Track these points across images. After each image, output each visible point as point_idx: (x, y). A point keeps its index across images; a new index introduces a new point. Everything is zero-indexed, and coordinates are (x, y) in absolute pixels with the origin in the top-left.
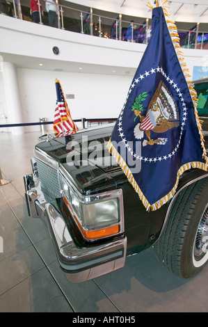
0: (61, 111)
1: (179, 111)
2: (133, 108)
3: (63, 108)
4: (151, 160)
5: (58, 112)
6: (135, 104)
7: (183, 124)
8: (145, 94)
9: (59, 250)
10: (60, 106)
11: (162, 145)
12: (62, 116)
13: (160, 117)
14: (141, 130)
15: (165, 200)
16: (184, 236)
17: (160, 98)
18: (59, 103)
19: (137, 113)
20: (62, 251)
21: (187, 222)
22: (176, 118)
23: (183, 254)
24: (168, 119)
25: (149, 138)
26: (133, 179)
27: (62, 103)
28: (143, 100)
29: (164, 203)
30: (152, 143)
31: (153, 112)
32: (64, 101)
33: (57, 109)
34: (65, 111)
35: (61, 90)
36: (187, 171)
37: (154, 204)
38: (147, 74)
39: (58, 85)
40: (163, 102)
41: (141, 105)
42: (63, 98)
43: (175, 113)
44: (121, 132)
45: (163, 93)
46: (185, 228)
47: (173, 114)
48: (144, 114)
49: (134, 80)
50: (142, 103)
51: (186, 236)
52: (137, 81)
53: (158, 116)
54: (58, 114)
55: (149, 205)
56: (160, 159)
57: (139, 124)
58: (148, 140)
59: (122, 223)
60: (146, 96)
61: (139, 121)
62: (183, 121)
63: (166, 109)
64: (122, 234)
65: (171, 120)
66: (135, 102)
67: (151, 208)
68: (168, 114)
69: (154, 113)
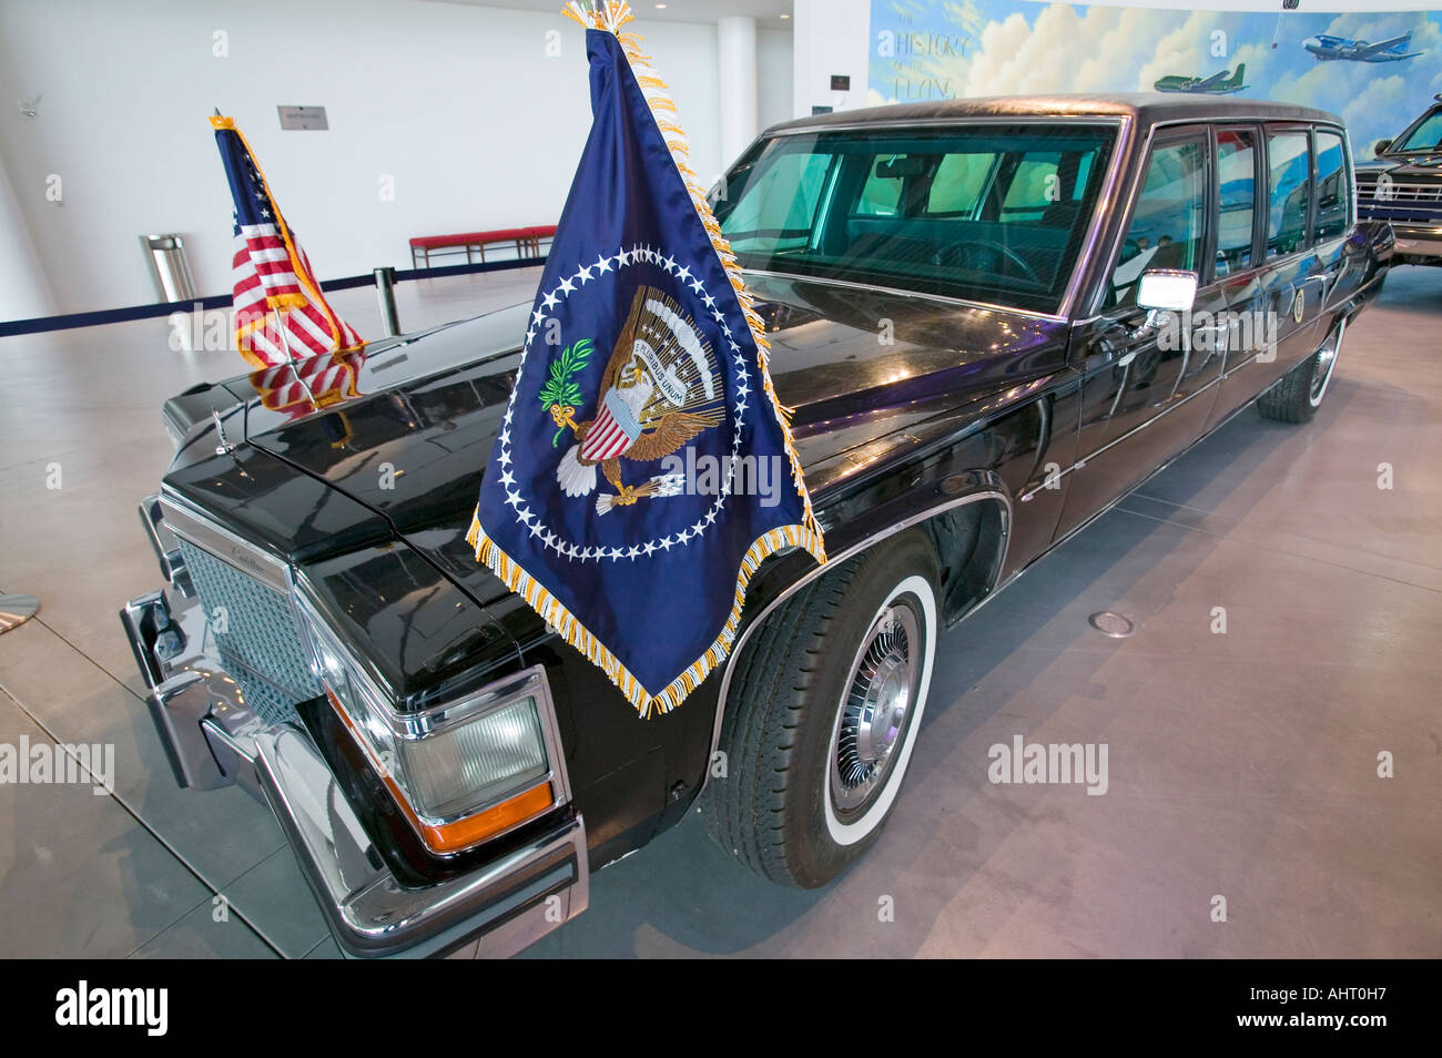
0: (267, 268)
1: (723, 369)
2: (547, 398)
3: (272, 255)
4: (633, 552)
5: (247, 270)
6: (550, 385)
7: (741, 407)
8: (583, 349)
9: (336, 915)
10: (259, 243)
11: (668, 499)
12: (274, 291)
13: (655, 402)
14: (586, 463)
15: (698, 672)
16: (787, 763)
17: (647, 338)
18: (249, 231)
19: (563, 417)
20: (347, 915)
21: (796, 716)
22: (710, 395)
23: (790, 819)
24: (679, 403)
25: (618, 484)
26: (579, 626)
27: (266, 230)
28: (579, 367)
29: (698, 681)
30: (630, 497)
31: (625, 391)
32: (273, 219)
33: (241, 258)
34: (286, 266)
35: (250, 167)
36: (773, 557)
37: (664, 693)
38: (584, 274)
39: (232, 144)
40: (659, 350)
41: (575, 387)
42: (268, 204)
43: (707, 377)
44: (512, 488)
45: (655, 321)
46: (790, 736)
47: (697, 381)
48: (589, 411)
49: (539, 299)
50: (575, 377)
51: (793, 763)
52: (551, 300)
53: (643, 402)
54: (252, 282)
55: (648, 698)
56: (666, 543)
57: (574, 450)
58: (616, 493)
59: (558, 774)
60: (587, 352)
61: (570, 439)
62: (740, 399)
63: (672, 368)
64: (565, 808)
65: (697, 406)
66: (549, 377)
67: (654, 707)
68: (680, 387)
69: (628, 393)
